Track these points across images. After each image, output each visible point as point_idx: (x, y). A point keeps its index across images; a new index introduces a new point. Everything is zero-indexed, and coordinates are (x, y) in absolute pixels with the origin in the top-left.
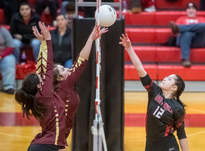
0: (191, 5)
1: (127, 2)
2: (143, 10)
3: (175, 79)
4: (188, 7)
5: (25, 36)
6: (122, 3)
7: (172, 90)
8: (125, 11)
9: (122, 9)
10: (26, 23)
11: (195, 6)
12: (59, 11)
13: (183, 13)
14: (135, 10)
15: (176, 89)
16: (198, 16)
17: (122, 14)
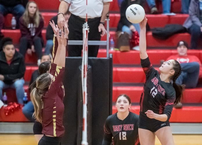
0: (181, 43)
1: (114, 40)
2: (131, 49)
3: (173, 64)
4: (178, 45)
5: (8, 76)
6: (110, 41)
7: (170, 74)
8: (112, 50)
9: (110, 48)
10: (9, 63)
11: (186, 45)
12: (43, 50)
13: (173, 51)
14: (123, 48)
15: (173, 72)
16: (189, 54)
17: (110, 53)
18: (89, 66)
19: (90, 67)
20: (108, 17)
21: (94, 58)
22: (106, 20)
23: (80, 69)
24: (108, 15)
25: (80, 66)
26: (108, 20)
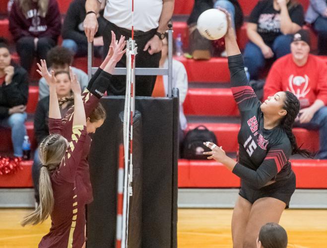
18: (137, 112)
19: (139, 115)
20: (170, 26)
21: (146, 98)
22: (167, 31)
23: (121, 118)
24: (170, 23)
25: (121, 113)
26: (170, 33)
